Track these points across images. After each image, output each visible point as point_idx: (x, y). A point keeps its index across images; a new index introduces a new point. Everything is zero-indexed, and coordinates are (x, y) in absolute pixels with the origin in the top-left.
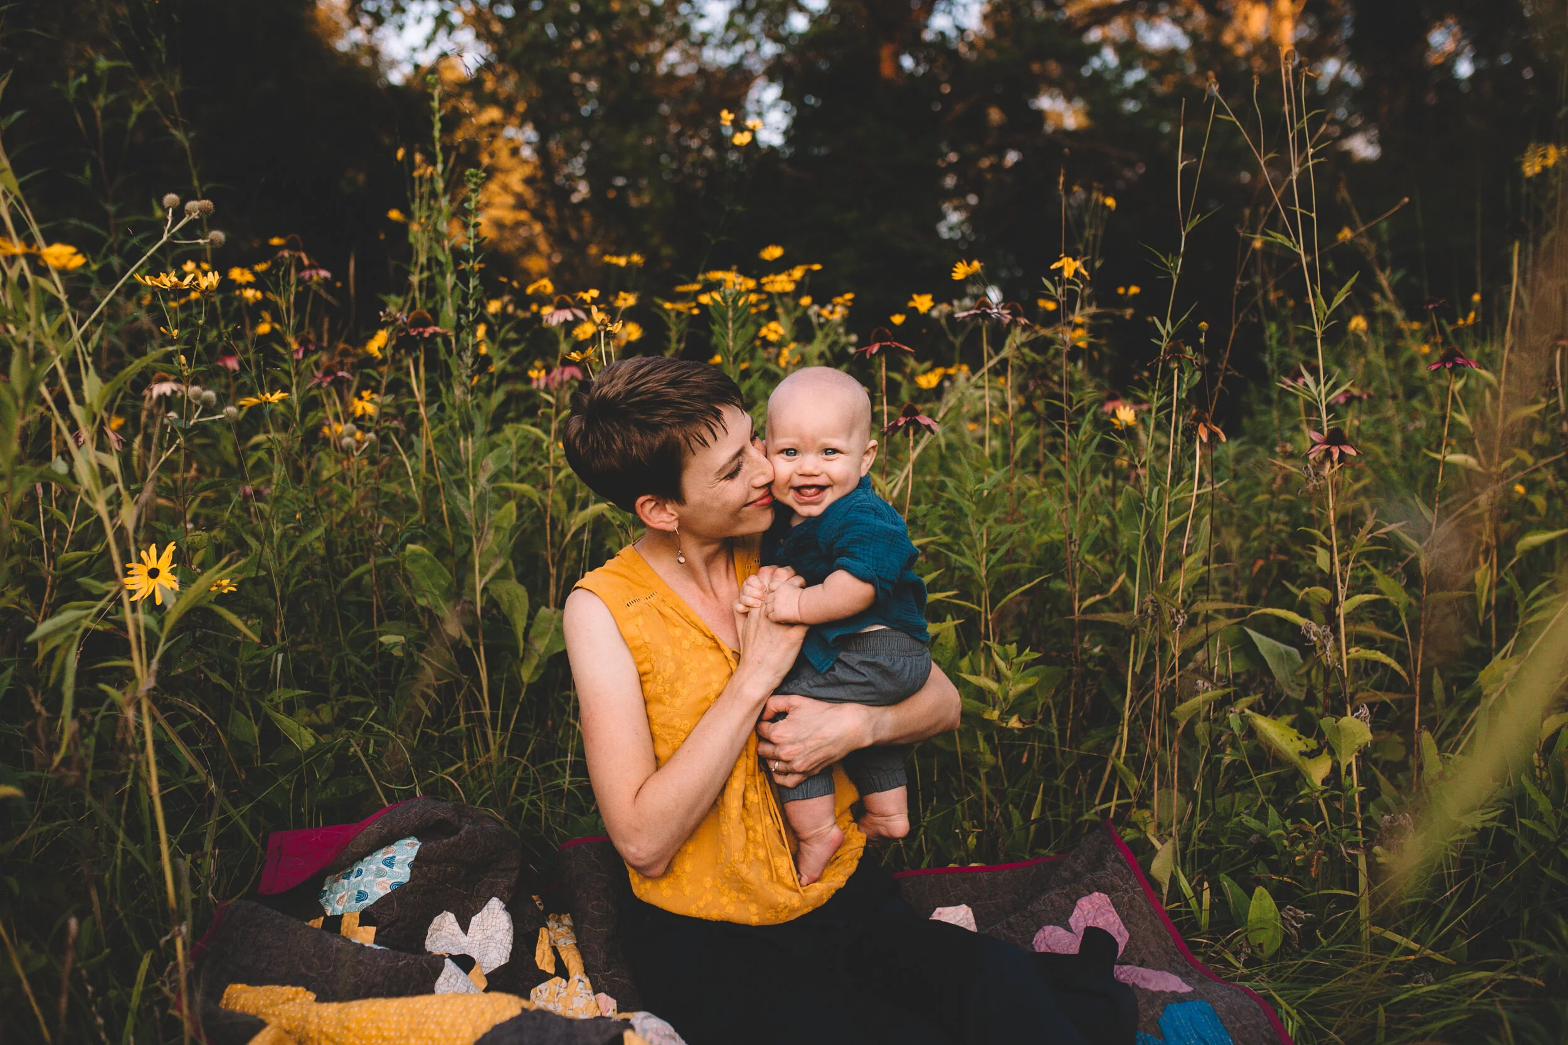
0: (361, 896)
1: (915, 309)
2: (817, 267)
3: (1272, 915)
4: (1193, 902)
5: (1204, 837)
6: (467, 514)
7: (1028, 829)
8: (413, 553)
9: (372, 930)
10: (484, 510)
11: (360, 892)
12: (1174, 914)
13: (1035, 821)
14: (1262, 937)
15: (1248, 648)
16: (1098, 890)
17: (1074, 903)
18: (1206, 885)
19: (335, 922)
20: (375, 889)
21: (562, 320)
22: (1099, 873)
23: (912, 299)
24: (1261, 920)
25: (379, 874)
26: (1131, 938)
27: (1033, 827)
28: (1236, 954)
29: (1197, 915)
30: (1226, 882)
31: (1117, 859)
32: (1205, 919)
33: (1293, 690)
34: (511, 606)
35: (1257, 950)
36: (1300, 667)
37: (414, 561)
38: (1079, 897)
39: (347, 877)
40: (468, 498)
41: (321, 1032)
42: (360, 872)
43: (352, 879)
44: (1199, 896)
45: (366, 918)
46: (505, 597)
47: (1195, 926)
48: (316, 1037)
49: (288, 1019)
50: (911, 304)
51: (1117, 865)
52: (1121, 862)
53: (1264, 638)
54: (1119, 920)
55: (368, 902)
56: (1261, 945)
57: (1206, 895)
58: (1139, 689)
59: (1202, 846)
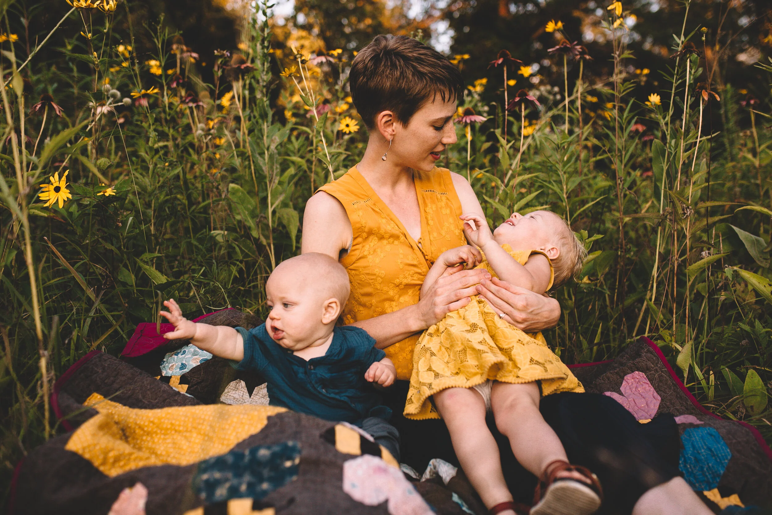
0: (183, 366)
1: (522, 75)
2: (466, 57)
3: (760, 387)
4: (704, 383)
5: (708, 345)
6: (264, 168)
7: (591, 350)
8: (233, 188)
9: (186, 387)
10: (273, 164)
11: (182, 364)
12: (692, 389)
13: (596, 344)
14: (754, 401)
15: (732, 238)
16: (638, 370)
17: (623, 378)
18: (711, 372)
19: (167, 379)
20: (191, 363)
21: (320, 61)
22: (637, 360)
23: (520, 69)
24: (751, 391)
25: (195, 354)
26: (662, 400)
27: (595, 348)
28: (734, 413)
29: (706, 390)
30: (726, 371)
31: (648, 351)
32: (711, 393)
33: (762, 262)
34: (289, 221)
35: (749, 410)
36: (766, 248)
37: (233, 194)
38: (625, 375)
39: (177, 354)
40: (264, 159)
41: (136, 424)
42: (184, 352)
43: (179, 355)
44: (707, 379)
45: (183, 380)
46: (285, 216)
47: (705, 398)
48: (133, 426)
49: (118, 415)
50: (520, 72)
51: (649, 355)
52: (651, 353)
53: (742, 231)
54: (652, 389)
55: (186, 370)
56: (752, 407)
57: (712, 378)
58: (662, 262)
59: (707, 350)
